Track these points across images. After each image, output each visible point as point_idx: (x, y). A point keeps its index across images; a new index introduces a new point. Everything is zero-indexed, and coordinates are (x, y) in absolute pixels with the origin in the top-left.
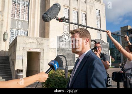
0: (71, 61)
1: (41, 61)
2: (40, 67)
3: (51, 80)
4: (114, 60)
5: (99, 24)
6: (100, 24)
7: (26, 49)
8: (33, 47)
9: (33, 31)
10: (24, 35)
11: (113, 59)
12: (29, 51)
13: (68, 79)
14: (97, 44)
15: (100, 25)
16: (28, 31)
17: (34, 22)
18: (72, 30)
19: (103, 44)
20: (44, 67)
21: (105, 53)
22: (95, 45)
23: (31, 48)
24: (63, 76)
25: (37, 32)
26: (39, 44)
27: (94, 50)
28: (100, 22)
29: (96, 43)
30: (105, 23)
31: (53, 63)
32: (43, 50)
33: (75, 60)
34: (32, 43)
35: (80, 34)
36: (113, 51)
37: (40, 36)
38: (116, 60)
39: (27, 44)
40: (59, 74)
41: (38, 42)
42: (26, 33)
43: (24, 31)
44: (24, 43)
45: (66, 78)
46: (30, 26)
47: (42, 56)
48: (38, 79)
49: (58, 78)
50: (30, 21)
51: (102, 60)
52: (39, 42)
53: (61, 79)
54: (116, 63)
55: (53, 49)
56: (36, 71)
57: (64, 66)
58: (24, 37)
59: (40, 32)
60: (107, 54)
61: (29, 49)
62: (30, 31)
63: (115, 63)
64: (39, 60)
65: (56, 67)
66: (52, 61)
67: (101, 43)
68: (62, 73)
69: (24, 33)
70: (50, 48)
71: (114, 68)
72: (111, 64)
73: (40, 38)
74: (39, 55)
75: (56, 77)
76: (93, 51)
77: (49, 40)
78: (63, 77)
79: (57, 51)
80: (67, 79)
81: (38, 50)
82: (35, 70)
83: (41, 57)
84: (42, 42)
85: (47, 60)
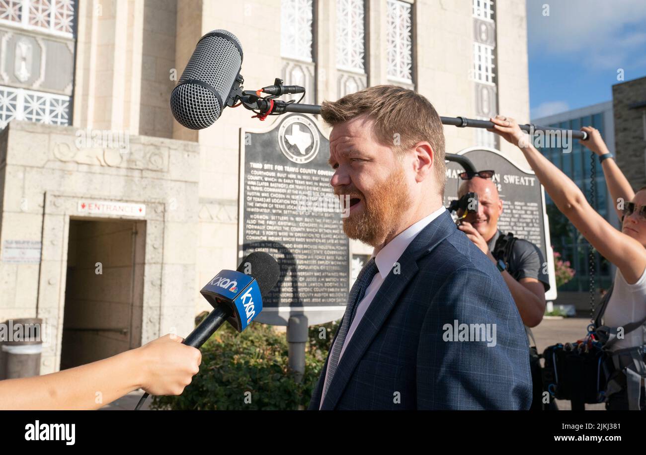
0: (323, 275)
1: (150, 272)
2: (141, 307)
3: (209, 385)
4: (570, 273)
5: (491, 66)
6: (495, 61)
7: (60, 201)
8: (105, 193)
9: (105, 100)
10: (47, 119)
11: (565, 267)
12: (81, 213)
13: (306, 380)
14: (477, 180)
15: (495, 71)
16: (72, 97)
17: (108, 48)
18: (333, 98)
19: (511, 179)
20: (165, 311)
21: (520, 234)
22: (468, 186)
23: (92, 198)
24: (279, 359)
25: (128, 102)
26: (136, 174)
27: (460, 215)
28: (495, 52)
29: (469, 172)
30: (525, 59)
31: (231, 285)
32: (160, 208)
33: (346, 269)
34: (97, 169)
35: (382, 119)
36: (562, 221)
37: (144, 131)
38: (582, 272)
39: (64, 173)
40: (252, 349)
41: (134, 161)
42: (61, 109)
43: (48, 97)
44: (50, 165)
45: (292, 373)
46: (87, 70)
47: (157, 244)
48: (141, 380)
49: (251, 370)
50: (88, 42)
51: (505, 272)
52: (140, 165)
53: (267, 380)
54: (580, 288)
55: (221, 203)
56: (120, 331)
57: (285, 305)
58: (48, 130)
59: (143, 105)
60: (535, 239)
61: (81, 202)
62: (86, 95)
63: (575, 289)
64: (137, 268)
65: (249, 310)
66: (225, 274)
67: (497, 176)
68: (269, 344)
69: (48, 108)
70: (202, 201)
71: (568, 317)
72: (551, 294)
73: (145, 139)
74: (139, 240)
75: (239, 367)
76: (454, 217)
77: (195, 151)
78: (276, 367)
79: (247, 215)
80: (300, 379)
81: (132, 211)
82: (114, 324)
83: (149, 249)
84: (157, 163)
85: (185, 267)
